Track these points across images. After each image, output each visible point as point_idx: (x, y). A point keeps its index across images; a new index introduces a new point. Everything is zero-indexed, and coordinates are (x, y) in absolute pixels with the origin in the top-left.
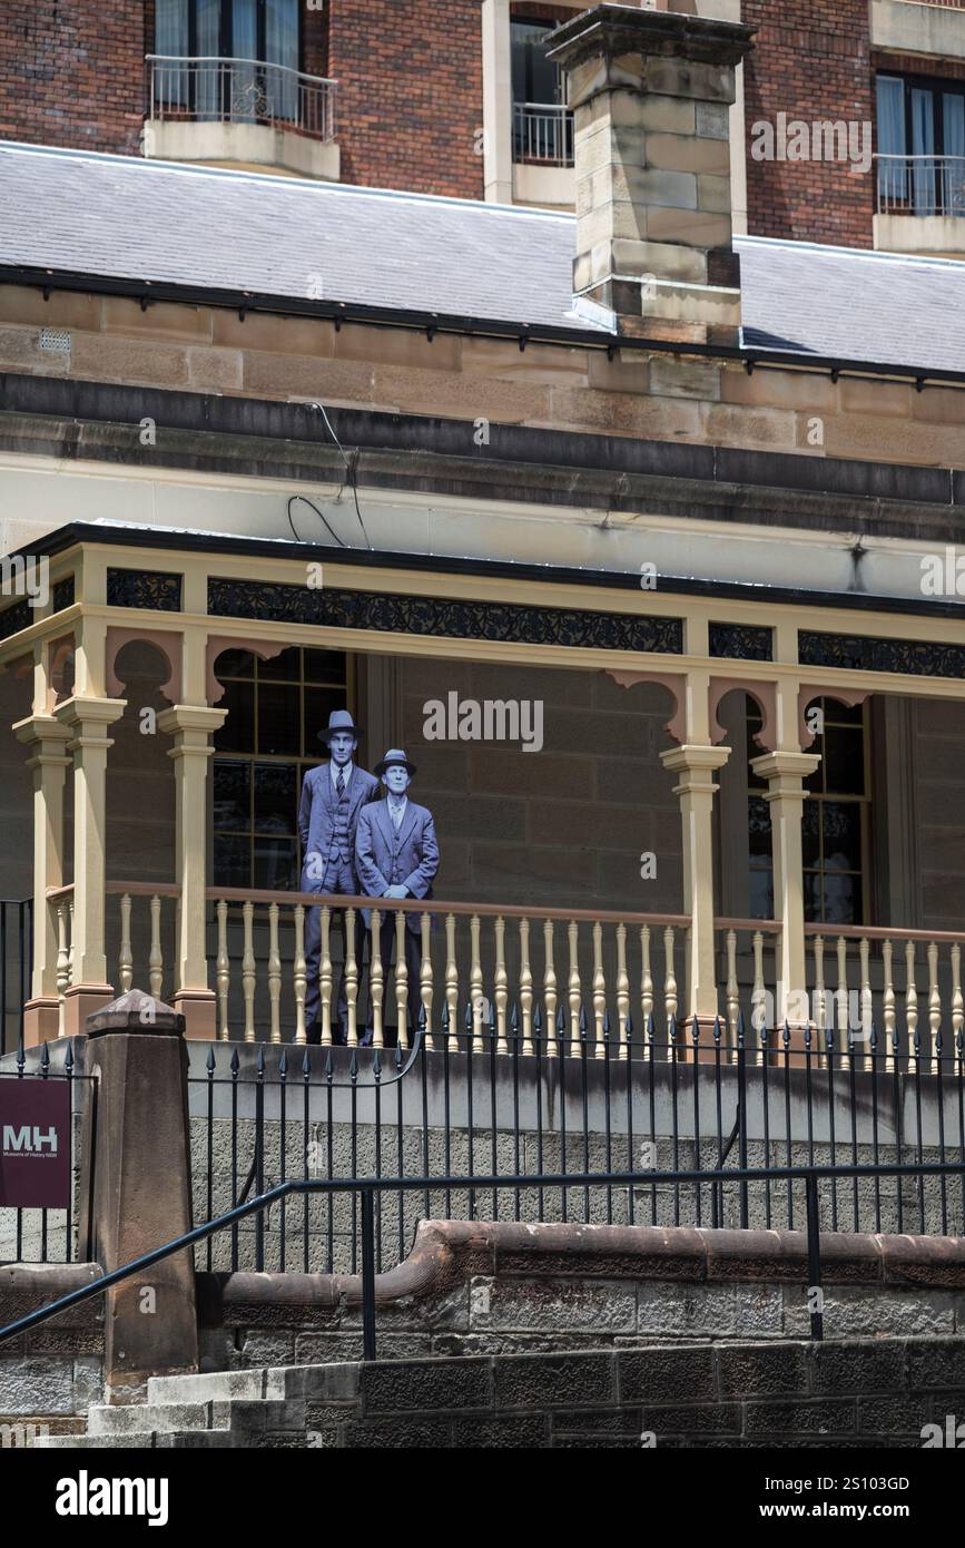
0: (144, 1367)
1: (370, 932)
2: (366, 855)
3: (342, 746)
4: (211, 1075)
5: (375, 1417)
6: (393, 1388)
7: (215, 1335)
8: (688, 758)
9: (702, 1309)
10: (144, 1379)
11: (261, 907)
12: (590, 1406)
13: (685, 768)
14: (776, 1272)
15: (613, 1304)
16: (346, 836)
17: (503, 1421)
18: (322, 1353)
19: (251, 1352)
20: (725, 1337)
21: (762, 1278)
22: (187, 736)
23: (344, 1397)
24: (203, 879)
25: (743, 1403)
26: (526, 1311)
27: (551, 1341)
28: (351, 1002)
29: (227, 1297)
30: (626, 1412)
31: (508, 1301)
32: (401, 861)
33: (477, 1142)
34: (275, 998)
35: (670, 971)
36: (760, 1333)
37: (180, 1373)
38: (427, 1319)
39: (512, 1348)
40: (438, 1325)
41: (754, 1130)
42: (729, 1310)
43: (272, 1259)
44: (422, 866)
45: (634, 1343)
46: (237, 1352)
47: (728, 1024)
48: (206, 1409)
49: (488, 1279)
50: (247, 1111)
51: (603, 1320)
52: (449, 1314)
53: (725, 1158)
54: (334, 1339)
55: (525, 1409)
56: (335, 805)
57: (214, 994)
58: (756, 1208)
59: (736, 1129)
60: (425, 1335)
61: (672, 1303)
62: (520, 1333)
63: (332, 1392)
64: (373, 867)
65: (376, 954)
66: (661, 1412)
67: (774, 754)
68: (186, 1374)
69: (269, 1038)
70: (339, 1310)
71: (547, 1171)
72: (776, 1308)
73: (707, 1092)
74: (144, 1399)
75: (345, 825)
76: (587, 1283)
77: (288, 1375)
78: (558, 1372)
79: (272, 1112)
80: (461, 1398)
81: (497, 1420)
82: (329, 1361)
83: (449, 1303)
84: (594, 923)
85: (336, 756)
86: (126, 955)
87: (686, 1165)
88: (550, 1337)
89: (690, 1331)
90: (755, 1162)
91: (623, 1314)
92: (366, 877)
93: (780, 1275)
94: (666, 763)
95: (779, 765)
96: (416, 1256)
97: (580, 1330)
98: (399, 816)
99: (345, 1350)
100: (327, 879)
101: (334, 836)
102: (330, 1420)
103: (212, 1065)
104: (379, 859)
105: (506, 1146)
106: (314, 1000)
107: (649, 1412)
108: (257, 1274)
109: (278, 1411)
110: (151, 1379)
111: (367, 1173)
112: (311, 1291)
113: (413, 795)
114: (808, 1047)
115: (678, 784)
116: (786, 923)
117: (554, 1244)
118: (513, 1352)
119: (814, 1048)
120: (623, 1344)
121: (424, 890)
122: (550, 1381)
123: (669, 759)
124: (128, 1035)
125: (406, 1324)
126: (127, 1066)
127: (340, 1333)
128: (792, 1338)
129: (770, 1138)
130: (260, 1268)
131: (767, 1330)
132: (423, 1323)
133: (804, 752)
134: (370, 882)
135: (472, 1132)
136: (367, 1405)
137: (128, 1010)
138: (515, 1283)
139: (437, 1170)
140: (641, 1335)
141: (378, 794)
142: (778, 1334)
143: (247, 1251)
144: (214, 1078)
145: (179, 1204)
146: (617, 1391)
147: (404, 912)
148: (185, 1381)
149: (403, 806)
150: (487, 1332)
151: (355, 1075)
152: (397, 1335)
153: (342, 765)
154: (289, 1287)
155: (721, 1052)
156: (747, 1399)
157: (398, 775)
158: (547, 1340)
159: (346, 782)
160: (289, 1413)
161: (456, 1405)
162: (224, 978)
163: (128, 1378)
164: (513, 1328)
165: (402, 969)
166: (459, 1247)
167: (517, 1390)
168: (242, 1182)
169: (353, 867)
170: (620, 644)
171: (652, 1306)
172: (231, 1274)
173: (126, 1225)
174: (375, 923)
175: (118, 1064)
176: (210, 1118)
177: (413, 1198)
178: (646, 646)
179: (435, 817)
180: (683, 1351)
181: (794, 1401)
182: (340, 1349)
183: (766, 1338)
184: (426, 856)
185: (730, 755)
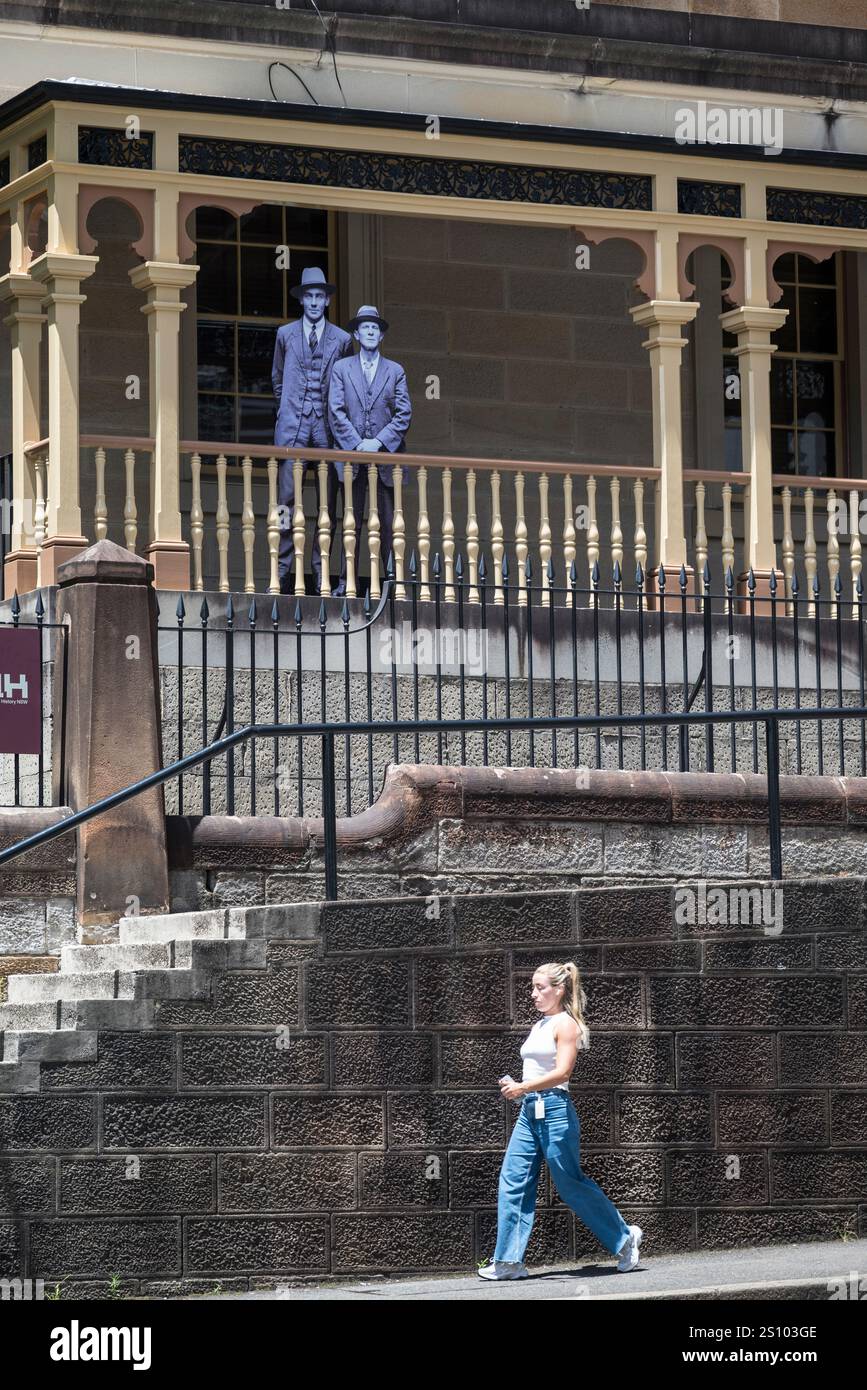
0: (116, 909)
1: (342, 484)
2: (339, 409)
3: (314, 302)
4: (181, 623)
5: (336, 956)
6: (353, 927)
7: (186, 876)
8: (658, 314)
9: (667, 850)
10: (116, 919)
11: (234, 462)
12: (549, 944)
13: (654, 323)
14: (741, 814)
15: (579, 845)
16: (319, 391)
17: (464, 959)
18: (292, 894)
19: (222, 893)
20: (690, 877)
21: (727, 819)
22: (159, 293)
23: (304, 936)
24: (176, 433)
25: (702, 941)
26: (494, 853)
27: (519, 881)
28: (324, 553)
29: (197, 840)
30: (585, 950)
31: (476, 843)
32: (373, 415)
33: (447, 691)
34: (249, 549)
35: (640, 522)
36: (725, 873)
37: (151, 914)
38: (395, 861)
39: (480, 888)
40: (407, 867)
41: (720, 677)
42: (695, 851)
43: (242, 803)
44: (395, 420)
45: (601, 883)
46: (208, 893)
47: (696, 574)
48: (169, 948)
49: (456, 821)
50: (217, 659)
51: (570, 861)
52: (417, 856)
53: (691, 704)
54: (305, 880)
55: (485, 947)
56: (308, 361)
57: (187, 545)
58: (722, 751)
59: (702, 676)
60: (393, 876)
61: (638, 844)
62: (488, 874)
63: (293, 931)
64: (346, 422)
65: (349, 506)
66: (621, 950)
67: (742, 309)
68: (157, 914)
69: (243, 588)
70: (308, 852)
71: (516, 715)
72: (741, 849)
73: (674, 638)
74: (116, 939)
75: (319, 380)
76: (554, 826)
77: (248, 915)
78: (517, 911)
79: (242, 659)
80: (421, 937)
81: (458, 958)
82: (299, 901)
83: (418, 845)
84: (564, 476)
85: (309, 313)
86: (101, 508)
87: (654, 710)
88: (518, 878)
89: (656, 872)
90: (721, 706)
91: (589, 855)
92: (341, 432)
93: (745, 817)
94: (636, 318)
95: (747, 320)
96: (384, 800)
97: (548, 870)
98: (371, 372)
99: (315, 891)
100: (301, 433)
101: (307, 391)
102: (291, 958)
103: (182, 614)
104: (351, 413)
105: (474, 693)
106: (287, 553)
107: (608, 950)
108: (228, 817)
109: (239, 950)
110: (122, 920)
111: (336, 716)
112: (280, 834)
113: (385, 350)
114: (773, 595)
115: (648, 339)
116: (753, 474)
117: (521, 788)
118: (482, 892)
119: (780, 595)
120: (590, 884)
121: (397, 444)
122: (510, 919)
123: (639, 314)
124: (97, 584)
125: (375, 865)
126: (97, 615)
127: (309, 875)
128: (757, 878)
129: (736, 684)
130: (231, 812)
131: (732, 870)
132: (391, 865)
133: (772, 307)
134: (342, 436)
135: (441, 679)
136: (328, 944)
137: (97, 559)
138: (483, 825)
139: (407, 715)
140: (607, 875)
141: (350, 350)
142: (742, 874)
143: (219, 797)
144: (184, 626)
145: (149, 749)
146: (576, 929)
147: (377, 466)
148: (153, 921)
149: (376, 362)
150: (455, 873)
151: (324, 623)
152: (366, 876)
153: (314, 321)
154: (259, 830)
155: (688, 600)
156: (707, 936)
157: (371, 330)
158: (515, 881)
159: (319, 338)
160: (250, 953)
161: (416, 944)
162: (198, 530)
163: (99, 918)
164: (481, 869)
165: (374, 521)
166: (427, 791)
167: (478, 928)
168: (213, 728)
169: (327, 421)
170: (590, 201)
171: (619, 847)
172: (202, 817)
173: (96, 770)
174: (348, 476)
175: (87, 614)
176: (181, 667)
177: (383, 743)
178: (615, 204)
179: (406, 372)
180: (643, 891)
181: (753, 938)
182: (310, 890)
183: (731, 878)
184: (399, 410)
185: (698, 310)
